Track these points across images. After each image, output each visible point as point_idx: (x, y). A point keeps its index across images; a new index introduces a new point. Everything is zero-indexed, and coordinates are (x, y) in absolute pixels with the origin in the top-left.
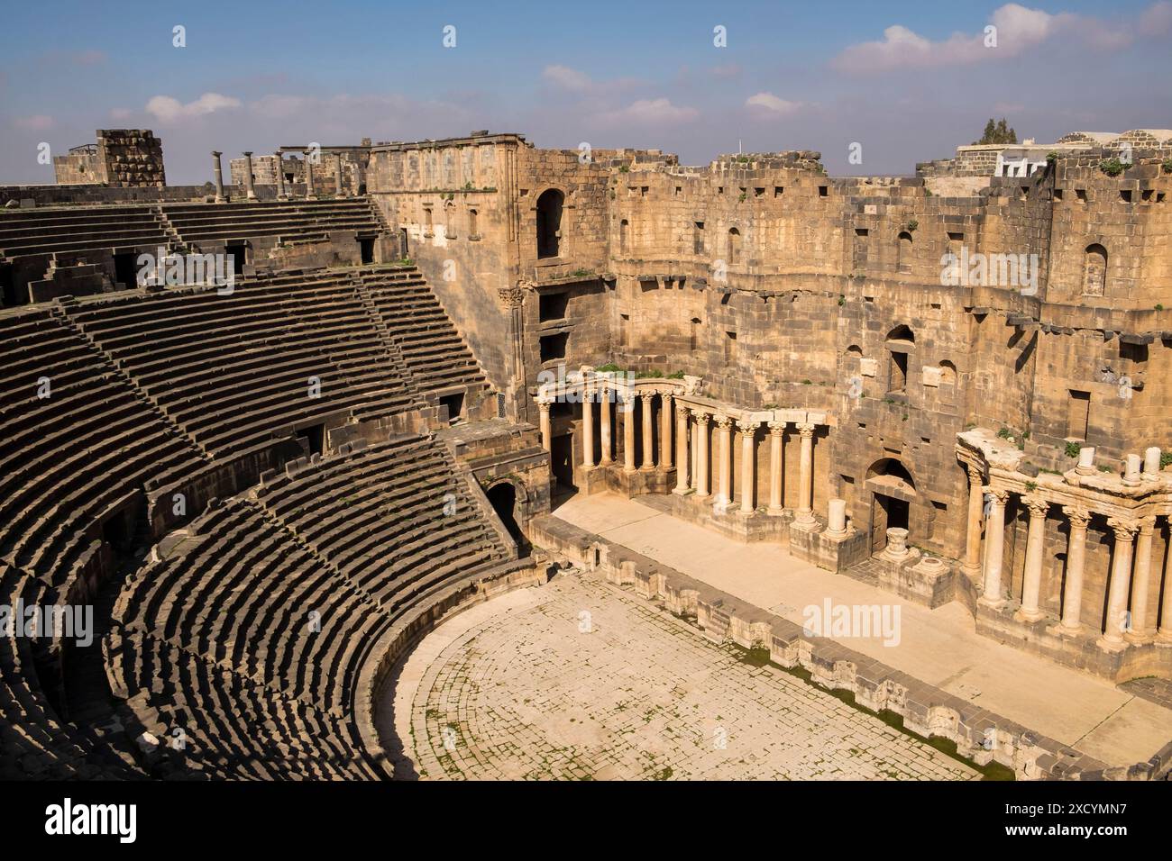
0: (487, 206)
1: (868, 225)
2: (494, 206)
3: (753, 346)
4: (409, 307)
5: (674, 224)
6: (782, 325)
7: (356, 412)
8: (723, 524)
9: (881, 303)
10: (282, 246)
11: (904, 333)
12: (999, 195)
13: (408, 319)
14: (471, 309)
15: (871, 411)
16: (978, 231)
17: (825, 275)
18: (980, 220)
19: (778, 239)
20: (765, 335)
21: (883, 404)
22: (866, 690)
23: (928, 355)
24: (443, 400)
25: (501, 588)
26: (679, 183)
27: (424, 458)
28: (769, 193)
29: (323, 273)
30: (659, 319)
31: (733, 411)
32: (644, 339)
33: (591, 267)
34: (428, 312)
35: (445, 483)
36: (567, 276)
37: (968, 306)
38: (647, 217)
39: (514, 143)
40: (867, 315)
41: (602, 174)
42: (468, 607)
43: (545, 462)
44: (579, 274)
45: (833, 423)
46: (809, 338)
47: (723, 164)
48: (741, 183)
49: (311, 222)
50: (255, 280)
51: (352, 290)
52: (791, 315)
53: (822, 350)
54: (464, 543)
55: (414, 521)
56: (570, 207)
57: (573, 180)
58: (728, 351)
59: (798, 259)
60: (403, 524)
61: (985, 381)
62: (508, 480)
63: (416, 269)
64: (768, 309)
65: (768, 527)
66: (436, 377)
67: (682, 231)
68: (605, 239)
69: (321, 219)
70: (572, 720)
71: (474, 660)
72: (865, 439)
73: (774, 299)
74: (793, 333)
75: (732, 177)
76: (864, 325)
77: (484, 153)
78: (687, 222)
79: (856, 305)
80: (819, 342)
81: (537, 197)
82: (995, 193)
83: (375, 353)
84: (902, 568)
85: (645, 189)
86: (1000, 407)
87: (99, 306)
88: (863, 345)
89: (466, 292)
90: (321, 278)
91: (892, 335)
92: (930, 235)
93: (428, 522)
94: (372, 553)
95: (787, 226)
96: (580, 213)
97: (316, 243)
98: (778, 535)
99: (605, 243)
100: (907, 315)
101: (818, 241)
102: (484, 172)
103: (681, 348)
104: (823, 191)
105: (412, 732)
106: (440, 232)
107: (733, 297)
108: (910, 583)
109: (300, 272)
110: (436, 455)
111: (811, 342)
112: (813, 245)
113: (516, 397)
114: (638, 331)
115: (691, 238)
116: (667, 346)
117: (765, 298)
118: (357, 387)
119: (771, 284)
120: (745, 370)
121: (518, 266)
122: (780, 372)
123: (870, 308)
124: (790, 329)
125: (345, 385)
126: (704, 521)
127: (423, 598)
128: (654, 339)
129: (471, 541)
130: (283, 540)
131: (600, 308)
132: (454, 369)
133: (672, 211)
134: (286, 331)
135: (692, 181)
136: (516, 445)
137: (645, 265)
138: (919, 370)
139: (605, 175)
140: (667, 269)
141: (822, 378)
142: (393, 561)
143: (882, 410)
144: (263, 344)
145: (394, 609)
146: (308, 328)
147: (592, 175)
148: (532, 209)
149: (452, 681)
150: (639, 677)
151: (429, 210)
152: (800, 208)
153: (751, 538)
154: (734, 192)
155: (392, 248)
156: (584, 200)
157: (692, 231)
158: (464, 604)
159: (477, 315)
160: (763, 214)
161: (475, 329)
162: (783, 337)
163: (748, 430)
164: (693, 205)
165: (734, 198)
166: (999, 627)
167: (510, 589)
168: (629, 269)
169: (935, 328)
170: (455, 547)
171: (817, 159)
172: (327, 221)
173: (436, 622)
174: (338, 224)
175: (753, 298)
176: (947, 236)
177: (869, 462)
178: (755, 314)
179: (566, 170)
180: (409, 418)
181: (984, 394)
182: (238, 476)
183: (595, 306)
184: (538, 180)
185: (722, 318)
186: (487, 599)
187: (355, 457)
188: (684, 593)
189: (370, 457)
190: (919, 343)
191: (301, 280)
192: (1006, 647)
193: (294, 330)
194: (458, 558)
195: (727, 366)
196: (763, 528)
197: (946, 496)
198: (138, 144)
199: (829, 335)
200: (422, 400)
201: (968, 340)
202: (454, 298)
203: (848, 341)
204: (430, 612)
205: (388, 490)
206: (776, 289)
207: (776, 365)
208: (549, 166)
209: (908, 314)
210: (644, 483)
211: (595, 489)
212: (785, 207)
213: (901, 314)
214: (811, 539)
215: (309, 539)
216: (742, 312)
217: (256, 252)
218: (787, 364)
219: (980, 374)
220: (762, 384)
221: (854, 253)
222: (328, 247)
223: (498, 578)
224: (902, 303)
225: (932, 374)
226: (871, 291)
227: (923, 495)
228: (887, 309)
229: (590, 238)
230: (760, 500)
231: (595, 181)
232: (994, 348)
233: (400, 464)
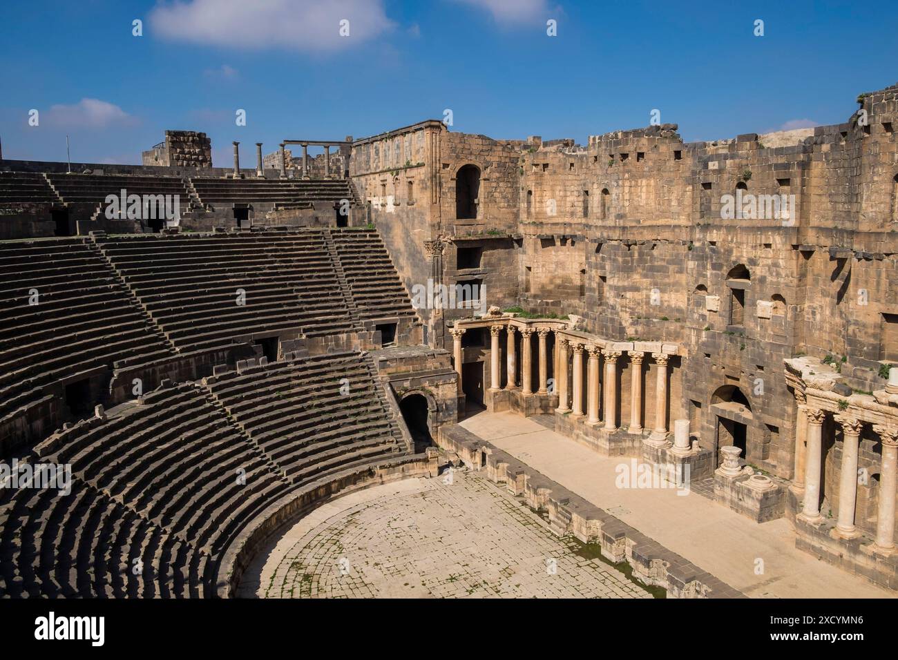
0: (418, 177)
1: (712, 179)
2: (423, 177)
3: (619, 287)
4: (365, 257)
5: (569, 194)
6: (643, 270)
7: (305, 330)
8: (591, 439)
9: (722, 247)
10: (277, 210)
11: (741, 272)
12: (822, 143)
13: (362, 266)
14: (408, 259)
15: (715, 342)
16: (803, 175)
17: (679, 226)
18: (805, 166)
19: (640, 196)
20: (628, 277)
21: (724, 335)
22: (676, 588)
23: (761, 291)
24: (378, 327)
25: (396, 475)
26: (571, 160)
27: (353, 369)
28: (632, 158)
29: (302, 230)
30: (555, 271)
31: (600, 341)
32: (543, 286)
33: (503, 228)
34: (379, 262)
35: (366, 389)
36: (482, 233)
37: (795, 243)
38: (546, 187)
39: (438, 127)
40: (712, 258)
41: (513, 155)
42: (365, 488)
43: (453, 380)
44: (493, 232)
45: (684, 354)
46: (667, 280)
47: (597, 137)
48: (611, 151)
49: (301, 195)
50: (249, 232)
51: (322, 243)
52: (651, 261)
53: (677, 291)
54: (372, 436)
55: (333, 415)
56: (485, 180)
57: (488, 158)
58: (601, 293)
59: (657, 213)
60: (324, 417)
61: (814, 313)
62: (420, 392)
63: (375, 231)
64: (632, 255)
65: (628, 444)
66: (375, 310)
67: (574, 198)
68: (515, 206)
69: (309, 193)
70: (406, 584)
71: (352, 528)
72: (710, 368)
73: (636, 247)
74: (653, 277)
75: (604, 147)
76: (709, 266)
77: (419, 137)
78: (579, 191)
79: (702, 249)
80: (675, 284)
81: (457, 170)
82: (818, 142)
83: (330, 288)
84: (734, 483)
85: (546, 166)
86: (826, 337)
87: (123, 239)
88: (709, 284)
89: (405, 246)
90: (300, 233)
91: (732, 274)
92: (762, 182)
93: (345, 417)
94: (290, 436)
95: (648, 185)
96: (494, 185)
97: (301, 209)
98: (637, 451)
99: (515, 210)
100: (743, 254)
101: (673, 197)
102: (418, 151)
103: (572, 294)
104: (678, 155)
105: (272, 578)
106: (390, 200)
107: (604, 246)
108: (741, 497)
109: (285, 228)
110: (363, 367)
111: (669, 284)
112: (669, 201)
113: (435, 328)
114: (538, 280)
115: (581, 204)
116: (562, 293)
117: (629, 246)
118: (311, 312)
119: (634, 234)
120: (613, 308)
121: (439, 224)
122: (642, 310)
123: (713, 251)
124: (650, 273)
125: (301, 310)
126: (578, 436)
127: (325, 475)
128: (551, 287)
129: (377, 435)
130: (218, 417)
131: (511, 262)
132: (392, 305)
133: (568, 183)
134: (264, 269)
135: (582, 157)
136: (431, 365)
137: (545, 226)
138: (754, 304)
139: (515, 156)
140: (562, 230)
141: (678, 315)
142: (307, 444)
143: (723, 342)
144: (244, 276)
145: (296, 480)
146: (282, 267)
147: (505, 155)
148: (452, 179)
149: (324, 541)
150: (479, 555)
151: (384, 185)
152: (659, 170)
153: (612, 452)
154: (605, 159)
155: (360, 216)
156: (497, 175)
157: (581, 199)
158: (362, 484)
159: (411, 263)
160: (627, 176)
161: (410, 274)
162: (645, 280)
163: (610, 357)
164: (583, 177)
165: (605, 164)
166: (816, 542)
167: (404, 477)
168: (531, 230)
169: (767, 265)
170: (363, 439)
171: (675, 129)
172: (313, 195)
173: (333, 496)
174: (322, 197)
175: (619, 246)
176: (776, 182)
177: (712, 388)
178: (620, 259)
179: (482, 151)
180: (349, 338)
181: (813, 325)
182: (197, 367)
183: (506, 259)
184: (457, 157)
185: (596, 264)
186: (382, 483)
187: (296, 363)
188: (541, 491)
189: (308, 364)
190: (754, 280)
191: (285, 234)
192: (823, 563)
193: (269, 268)
194: (363, 447)
195: (599, 305)
196: (623, 444)
197: (778, 420)
198: (193, 141)
199: (683, 278)
200: (361, 326)
201: (795, 275)
202: (398, 251)
203: (697, 281)
204: (328, 486)
205: (318, 390)
206: (638, 238)
207: (639, 304)
208: (467, 147)
209: (745, 254)
210: (539, 405)
211: (499, 408)
212: (646, 169)
213: (739, 254)
214: (660, 454)
215: (240, 419)
216: (610, 259)
217: (256, 214)
218: (648, 303)
219: (809, 307)
220: (626, 319)
221: (701, 204)
222: (311, 212)
223: (393, 467)
224: (739, 244)
225: (765, 307)
226: (714, 236)
227: (758, 418)
228: (727, 250)
229: (502, 205)
230: (623, 421)
231: (507, 160)
232: (821, 282)
233: (333, 371)
